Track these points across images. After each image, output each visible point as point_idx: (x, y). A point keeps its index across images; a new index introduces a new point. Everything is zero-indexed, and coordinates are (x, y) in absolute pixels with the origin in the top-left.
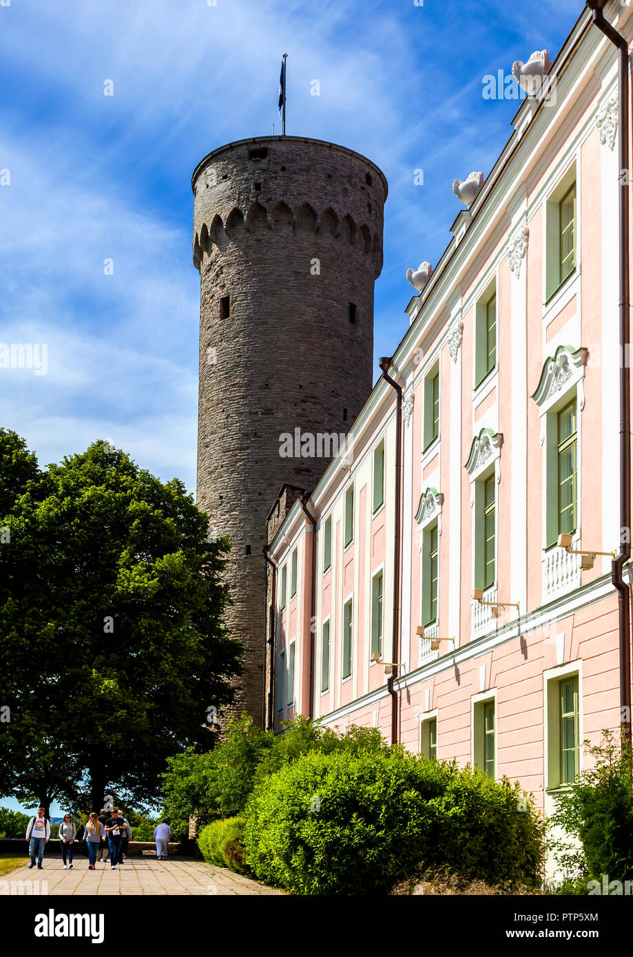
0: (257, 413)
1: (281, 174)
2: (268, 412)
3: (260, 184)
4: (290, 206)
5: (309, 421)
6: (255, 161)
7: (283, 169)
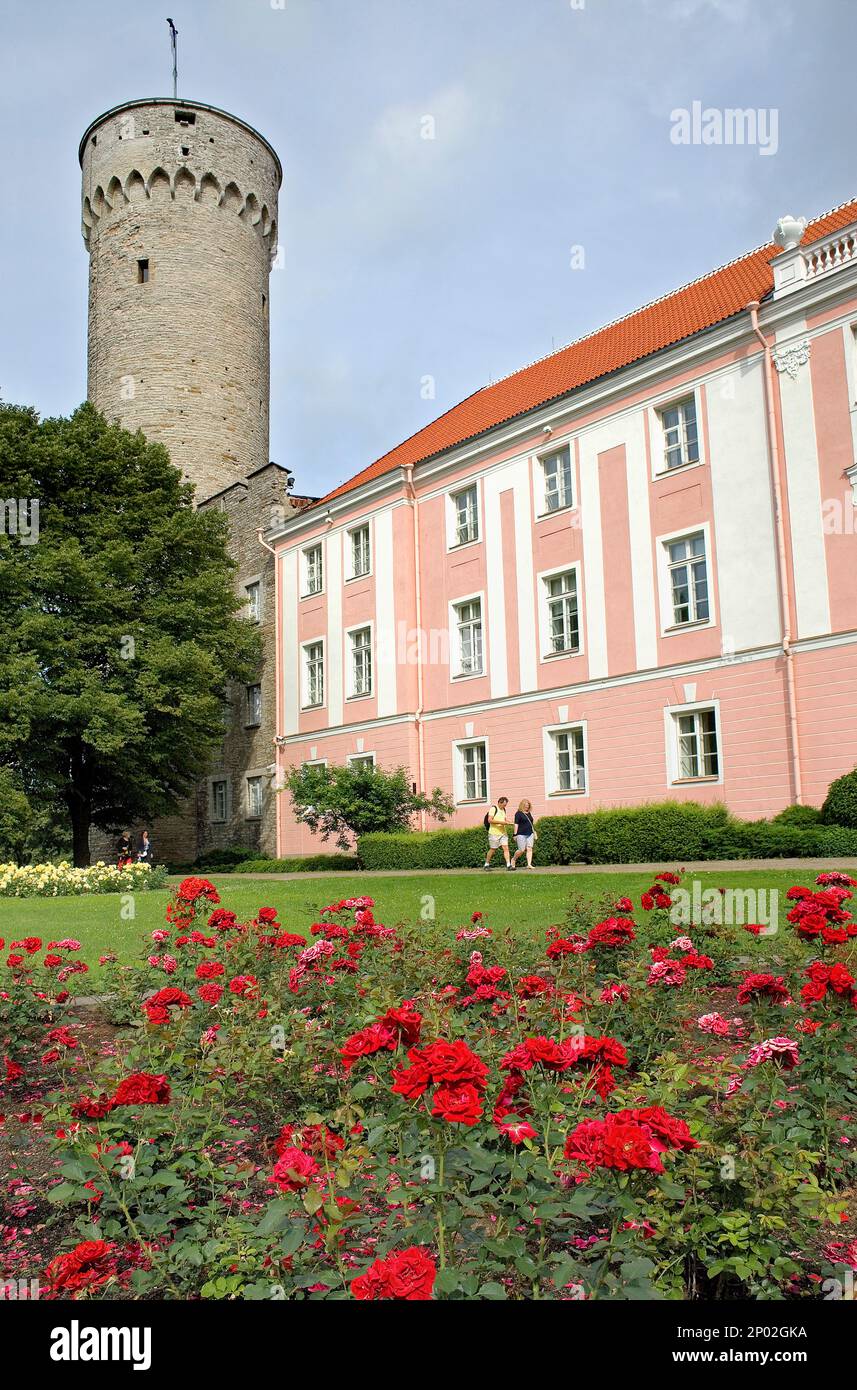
0: (183, 389)
1: (210, 144)
2: (194, 390)
3: (187, 150)
4: (219, 181)
5: (234, 407)
6: (182, 125)
7: (212, 140)
